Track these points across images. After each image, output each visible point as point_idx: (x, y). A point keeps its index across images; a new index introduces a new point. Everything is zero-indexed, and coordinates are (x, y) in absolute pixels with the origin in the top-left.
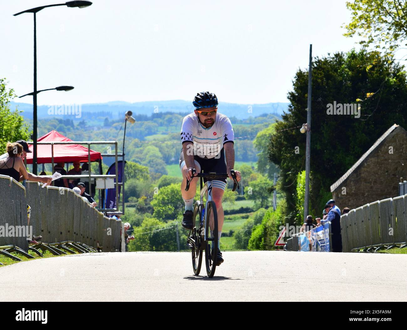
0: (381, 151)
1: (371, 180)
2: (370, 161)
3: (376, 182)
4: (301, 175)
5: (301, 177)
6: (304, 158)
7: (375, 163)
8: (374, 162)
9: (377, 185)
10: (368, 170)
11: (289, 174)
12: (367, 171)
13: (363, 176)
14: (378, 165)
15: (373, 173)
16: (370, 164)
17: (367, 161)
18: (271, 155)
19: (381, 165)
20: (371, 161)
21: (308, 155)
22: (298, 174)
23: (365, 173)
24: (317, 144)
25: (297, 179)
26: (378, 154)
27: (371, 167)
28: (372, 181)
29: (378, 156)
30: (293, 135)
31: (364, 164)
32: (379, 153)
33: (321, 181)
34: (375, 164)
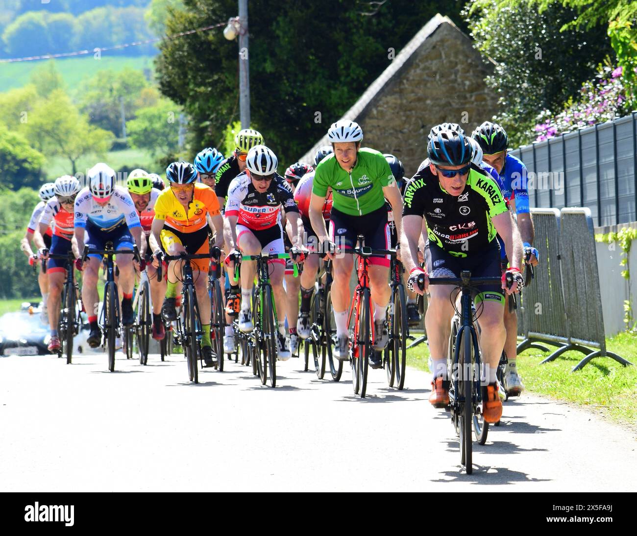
0: (408, 80)
1: (387, 146)
2: (384, 104)
3: (399, 151)
4: (233, 132)
5: (232, 136)
6: (237, 96)
7: (396, 107)
8: (394, 106)
9: (403, 157)
10: (381, 123)
11: (207, 127)
12: (379, 126)
13: (369, 139)
14: (402, 113)
15: (392, 131)
16: (385, 110)
17: (378, 104)
18: (164, 82)
19: (408, 113)
20: (387, 103)
21: (244, 91)
22: (226, 128)
23: (374, 131)
24: (265, 61)
25: (225, 140)
26: (402, 87)
27: (387, 118)
28: (391, 149)
29: (401, 92)
30: (209, 43)
31: (371, 110)
32: (404, 84)
33: (279, 147)
34: (396, 110)
